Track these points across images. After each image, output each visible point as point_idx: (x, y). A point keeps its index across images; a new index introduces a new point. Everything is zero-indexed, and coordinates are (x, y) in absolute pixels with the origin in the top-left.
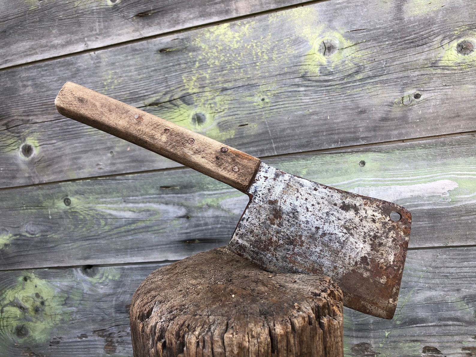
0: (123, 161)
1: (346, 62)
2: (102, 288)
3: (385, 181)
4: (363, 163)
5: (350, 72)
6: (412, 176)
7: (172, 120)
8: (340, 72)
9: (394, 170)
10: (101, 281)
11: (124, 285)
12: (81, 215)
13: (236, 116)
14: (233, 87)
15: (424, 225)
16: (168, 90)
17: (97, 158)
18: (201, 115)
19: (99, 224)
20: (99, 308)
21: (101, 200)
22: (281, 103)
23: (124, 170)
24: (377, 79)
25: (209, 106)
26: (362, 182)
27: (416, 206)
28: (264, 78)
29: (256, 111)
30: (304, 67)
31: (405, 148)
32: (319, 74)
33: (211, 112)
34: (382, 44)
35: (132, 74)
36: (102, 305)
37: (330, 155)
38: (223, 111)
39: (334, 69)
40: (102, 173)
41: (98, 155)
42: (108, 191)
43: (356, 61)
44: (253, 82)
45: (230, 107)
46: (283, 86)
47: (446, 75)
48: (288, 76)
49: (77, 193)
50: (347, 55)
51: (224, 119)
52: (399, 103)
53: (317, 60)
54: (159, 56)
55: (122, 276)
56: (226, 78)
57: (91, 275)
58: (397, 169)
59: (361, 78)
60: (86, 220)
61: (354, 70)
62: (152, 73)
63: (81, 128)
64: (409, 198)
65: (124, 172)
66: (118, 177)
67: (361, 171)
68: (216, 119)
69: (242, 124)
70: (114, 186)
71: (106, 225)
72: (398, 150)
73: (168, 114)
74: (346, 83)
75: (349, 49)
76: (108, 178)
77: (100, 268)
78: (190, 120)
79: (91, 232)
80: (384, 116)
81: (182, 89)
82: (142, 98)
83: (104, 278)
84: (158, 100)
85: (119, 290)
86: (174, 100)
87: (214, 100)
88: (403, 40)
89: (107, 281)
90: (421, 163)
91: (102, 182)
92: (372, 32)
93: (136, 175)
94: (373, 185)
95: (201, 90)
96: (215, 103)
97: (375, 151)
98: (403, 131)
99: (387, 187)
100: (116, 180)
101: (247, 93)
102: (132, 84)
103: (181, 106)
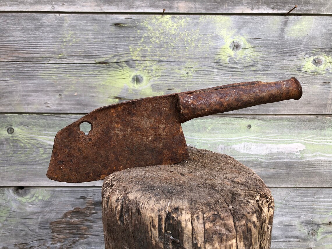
0: (69, 103)
1: (247, 58)
2: (30, 207)
3: (262, 140)
4: (250, 126)
5: (248, 65)
6: (279, 138)
7: (116, 77)
8: (242, 63)
9: (269, 133)
10: (30, 201)
11: (52, 205)
12: (23, 143)
13: (166, 82)
14: (167, 61)
15: (283, 172)
16: (116, 54)
17: (46, 98)
18: (139, 77)
19: (38, 153)
20: (24, 225)
21: (44, 132)
22: (200, 78)
23: (69, 110)
24: (264, 72)
25: (147, 71)
26: (247, 139)
27: (280, 159)
28: (191, 58)
29: (181, 80)
30: (219, 56)
31: (277, 120)
32: (228, 62)
33: (148, 76)
34: (270, 50)
35: (89, 37)
36: (28, 221)
37: (229, 118)
38: (157, 77)
39: (238, 60)
40: (49, 110)
41: (47, 95)
42: (51, 126)
43: (253, 58)
44: (182, 60)
45: (163, 74)
46: (203, 66)
47: (305, 77)
48: (207, 60)
49: (21, 124)
50: (248, 53)
51: (157, 82)
53: (228, 53)
54: (113, 28)
55: (52, 197)
56: (163, 53)
57: (22, 195)
58: (271, 133)
59: (255, 70)
60: (26, 148)
61: (250, 64)
62: (105, 40)
63: (36, 72)
64: (276, 153)
65: (69, 112)
66: (62, 115)
67: (248, 131)
68: (151, 82)
69: (170, 88)
70: (57, 122)
71: (44, 153)
72: (273, 120)
73: (114, 72)
74: (245, 71)
75: (249, 50)
76: (53, 115)
77: (32, 189)
78: (131, 79)
79: (29, 158)
81: (128, 55)
82: (94, 56)
83: (34, 198)
84: (107, 60)
85: (47, 209)
86: (120, 62)
87: (151, 68)
88: (282, 50)
89: (37, 200)
90: (286, 130)
91: (48, 118)
92: (264, 41)
93: (78, 115)
94: (254, 142)
95: (143, 59)
96: (152, 70)
97: (258, 119)
98: (277, 109)
99: (263, 144)
100: (60, 117)
101: (177, 67)
102: (88, 44)
103: (125, 68)
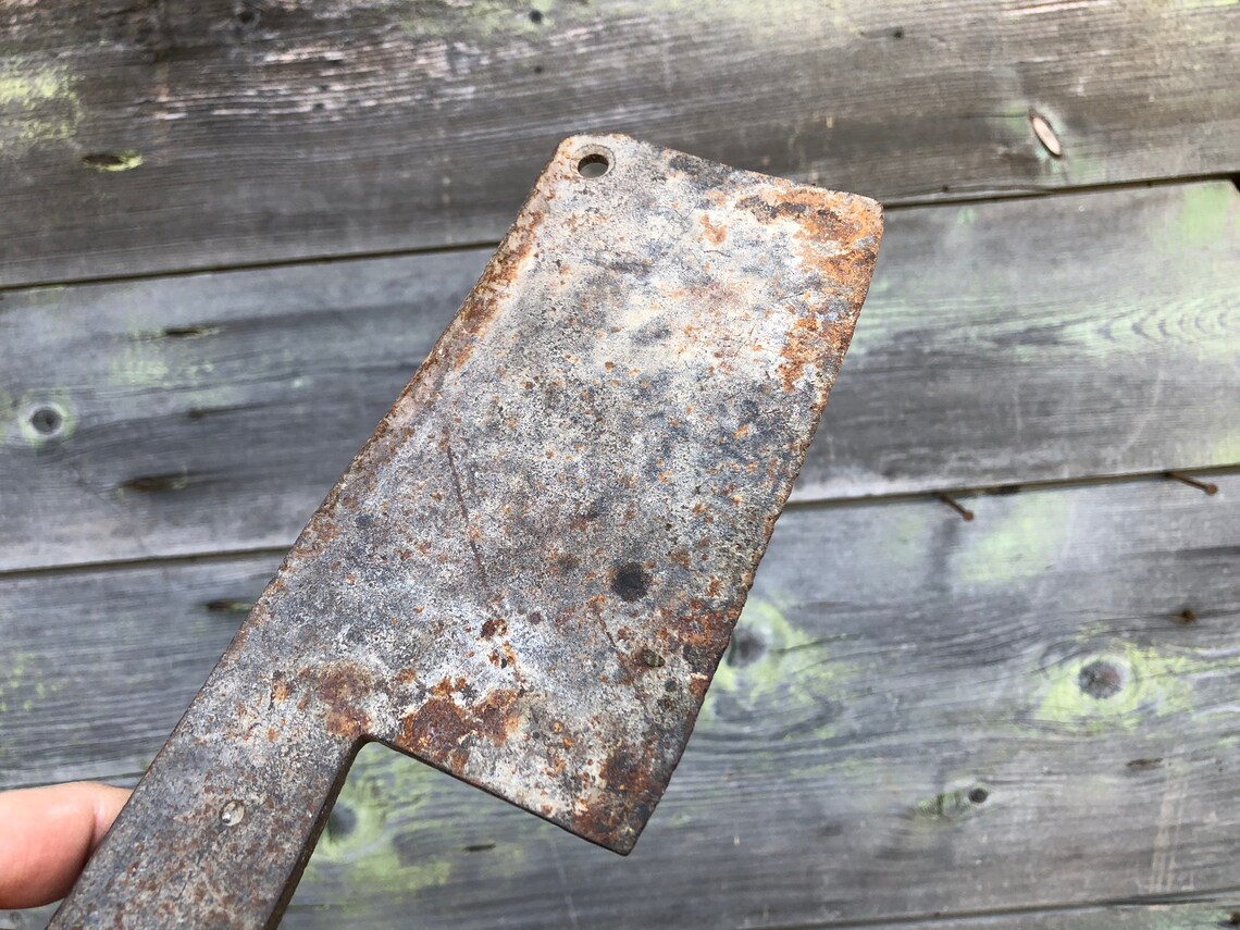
1: (792, 689)
5: (802, 719)
8: (773, 714)
13: (457, 820)
24: (873, 744)
25: (369, 785)
33: (375, 802)
34: (891, 648)
35: (105, 667)
38: (417, 801)
39: (756, 704)
43: (819, 688)
45: (438, 790)
47: (1051, 746)
50: (796, 670)
51: (416, 826)
52: (930, 811)
54: (202, 622)
59: (831, 735)
61: (811, 714)
62: (177, 673)
68: (390, 826)
69: (474, 843)
74: (789, 749)
75: (800, 655)
80: (890, 844)
88: (945, 643)
92: (865, 614)
96: (389, 777)
98: (940, 890)
102: (103, 699)
